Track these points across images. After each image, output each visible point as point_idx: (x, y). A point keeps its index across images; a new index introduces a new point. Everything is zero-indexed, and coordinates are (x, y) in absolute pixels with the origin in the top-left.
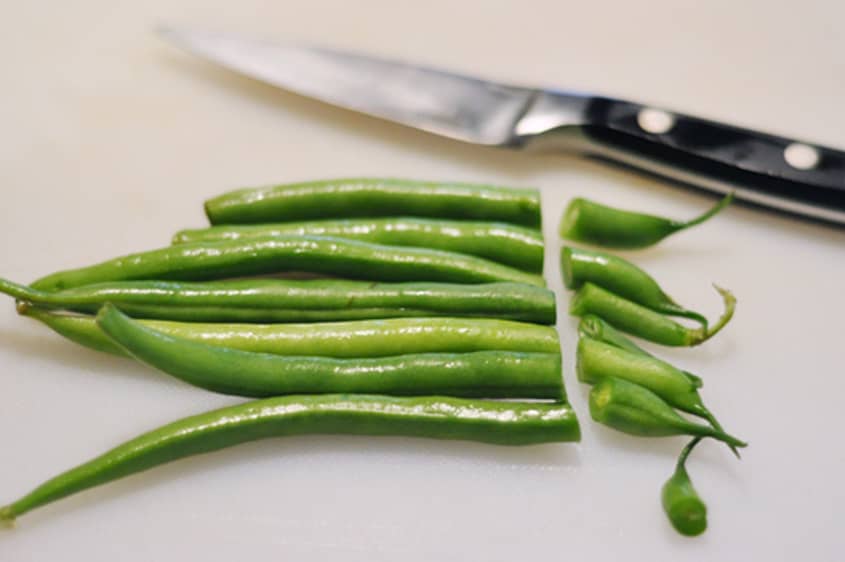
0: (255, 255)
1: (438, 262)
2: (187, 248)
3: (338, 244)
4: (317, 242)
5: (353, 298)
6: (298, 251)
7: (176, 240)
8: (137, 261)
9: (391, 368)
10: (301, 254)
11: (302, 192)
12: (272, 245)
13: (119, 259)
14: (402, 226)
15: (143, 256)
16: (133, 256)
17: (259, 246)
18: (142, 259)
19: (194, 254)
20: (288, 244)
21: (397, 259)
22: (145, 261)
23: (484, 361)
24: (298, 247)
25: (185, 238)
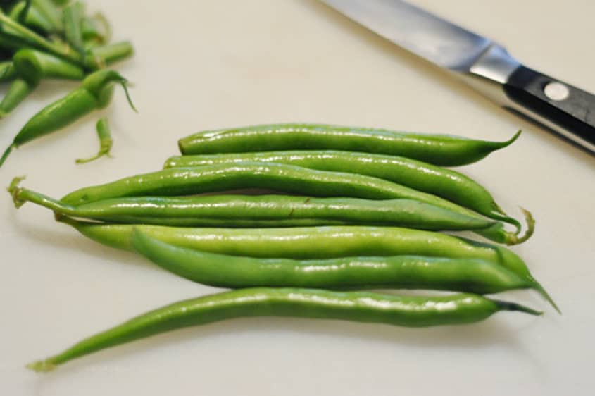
0: (225, 176)
1: (356, 182)
2: (175, 171)
3: (284, 169)
4: (269, 168)
5: (293, 210)
6: (256, 173)
7: (166, 165)
8: (140, 181)
9: (334, 267)
10: (258, 175)
11: (249, 134)
12: (237, 169)
13: (128, 178)
14: (328, 156)
15: (145, 176)
16: (137, 177)
17: (228, 170)
18: (144, 179)
19: (181, 175)
20: (248, 169)
21: (326, 180)
22: (146, 180)
23: (402, 263)
24: (255, 171)
25: (173, 164)
